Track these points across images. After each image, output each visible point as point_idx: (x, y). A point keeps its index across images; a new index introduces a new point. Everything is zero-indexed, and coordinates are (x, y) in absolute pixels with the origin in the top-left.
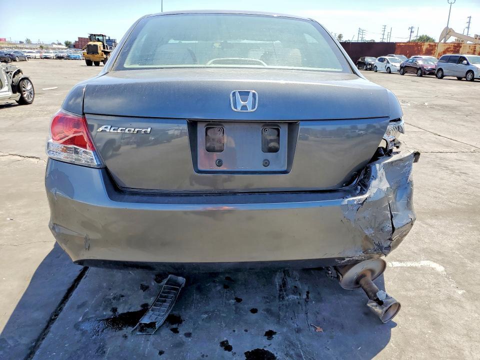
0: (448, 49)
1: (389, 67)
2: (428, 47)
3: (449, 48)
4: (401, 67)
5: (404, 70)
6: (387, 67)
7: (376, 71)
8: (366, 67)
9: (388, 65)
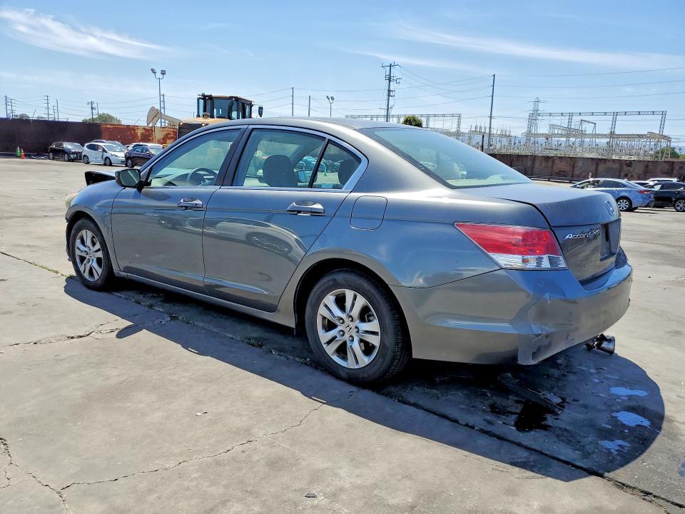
0: (167, 135)
1: (106, 158)
2: (144, 131)
3: (169, 134)
4: (127, 158)
5: (132, 162)
6: (104, 157)
7: (88, 163)
8: (69, 156)
9: (105, 155)
